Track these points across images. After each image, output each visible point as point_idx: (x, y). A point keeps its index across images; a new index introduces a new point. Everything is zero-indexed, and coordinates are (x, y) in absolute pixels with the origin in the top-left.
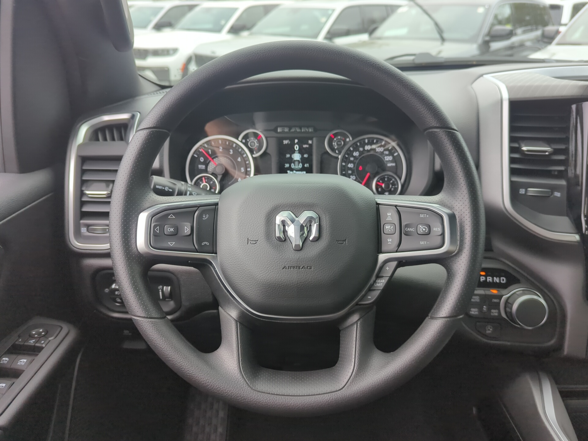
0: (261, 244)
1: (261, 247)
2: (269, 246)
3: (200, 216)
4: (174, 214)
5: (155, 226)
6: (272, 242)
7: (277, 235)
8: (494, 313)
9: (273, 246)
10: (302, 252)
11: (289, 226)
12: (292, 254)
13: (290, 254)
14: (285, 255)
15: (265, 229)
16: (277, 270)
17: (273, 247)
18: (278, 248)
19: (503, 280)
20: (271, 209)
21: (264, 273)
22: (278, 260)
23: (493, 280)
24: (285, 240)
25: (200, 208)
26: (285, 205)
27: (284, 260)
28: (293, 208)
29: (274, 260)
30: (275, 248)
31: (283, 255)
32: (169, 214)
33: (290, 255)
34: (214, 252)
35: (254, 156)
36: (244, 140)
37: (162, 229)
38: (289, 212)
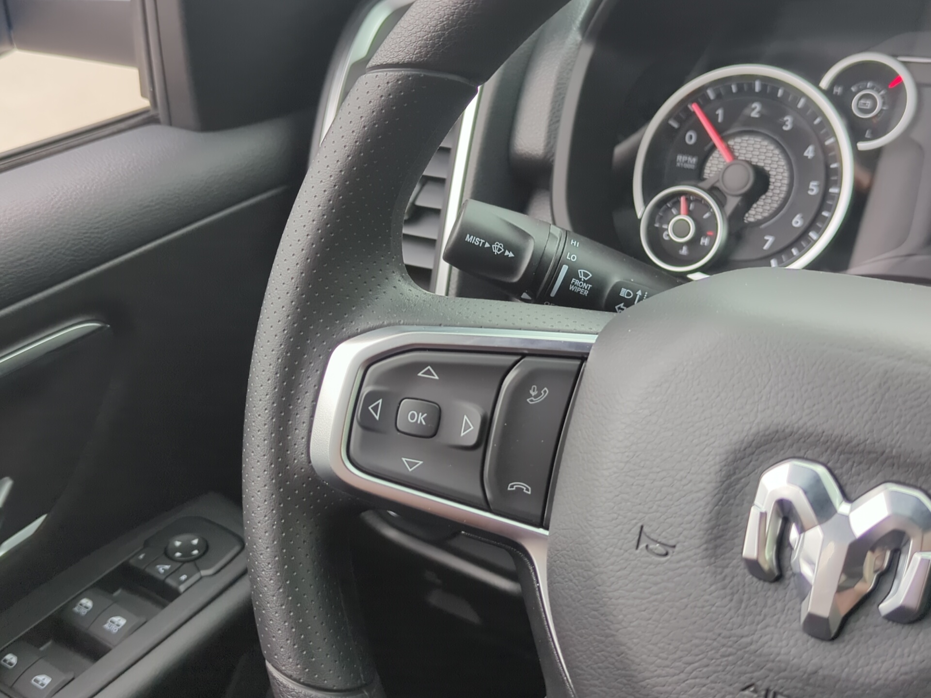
0: (682, 564)
1: (681, 575)
2: (711, 585)
3: (521, 389)
4: (438, 367)
5: (372, 397)
6: (727, 571)
7: (750, 550)
9: (724, 588)
11: (802, 530)
12: (792, 642)
13: (784, 643)
14: (764, 639)
15: (711, 512)
16: (718, 686)
17: (722, 592)
18: (741, 601)
20: (751, 438)
21: (670, 680)
22: (730, 650)
24: (777, 578)
25: (527, 359)
26: (811, 435)
27: (752, 658)
28: (842, 456)
29: (715, 644)
30: (731, 600)
31: (755, 637)
32: (420, 366)
33: (781, 647)
34: (543, 523)
35: (863, 146)
36: (838, 90)
37: (392, 410)
38: (821, 470)
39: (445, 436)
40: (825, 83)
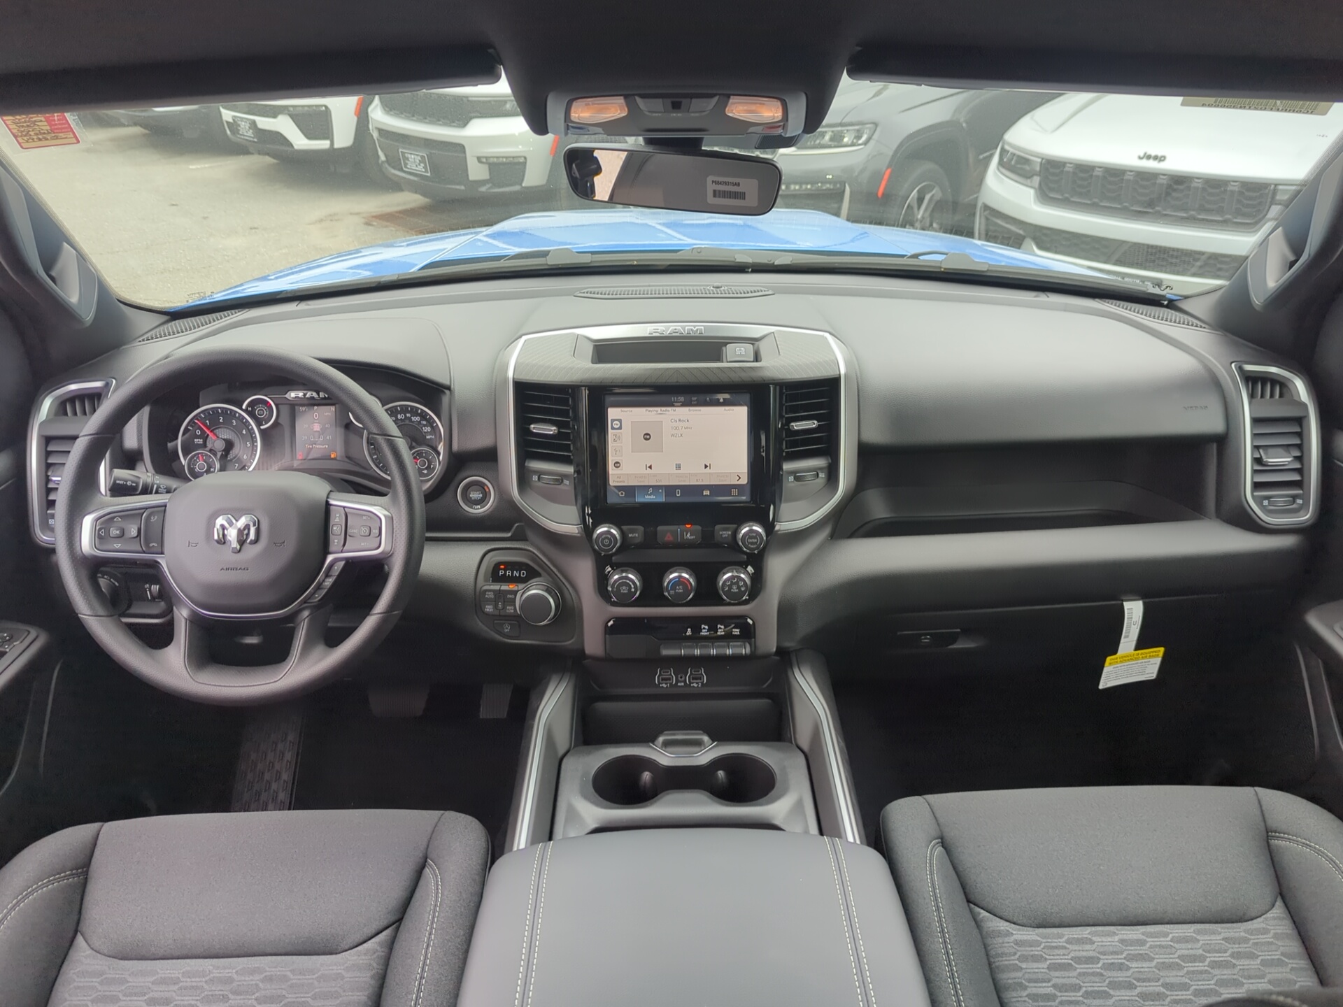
0: (200, 546)
1: (200, 549)
2: (208, 548)
3: (148, 518)
4: (119, 517)
5: (100, 530)
6: (211, 544)
7: (216, 537)
8: (510, 610)
9: (211, 548)
10: (239, 554)
11: (227, 530)
12: (229, 556)
13: (227, 556)
15: (206, 532)
16: (215, 572)
18: (216, 550)
19: (523, 574)
20: (212, 513)
22: (216, 562)
23: (512, 573)
24: (224, 543)
25: (148, 510)
26: (225, 508)
27: (222, 562)
28: (233, 512)
29: (213, 563)
30: (213, 551)
31: (221, 557)
32: (115, 517)
33: (227, 558)
34: (162, 553)
35: (262, 427)
36: (250, 409)
37: (107, 532)
38: (229, 516)
39: (127, 535)
40: (244, 407)
